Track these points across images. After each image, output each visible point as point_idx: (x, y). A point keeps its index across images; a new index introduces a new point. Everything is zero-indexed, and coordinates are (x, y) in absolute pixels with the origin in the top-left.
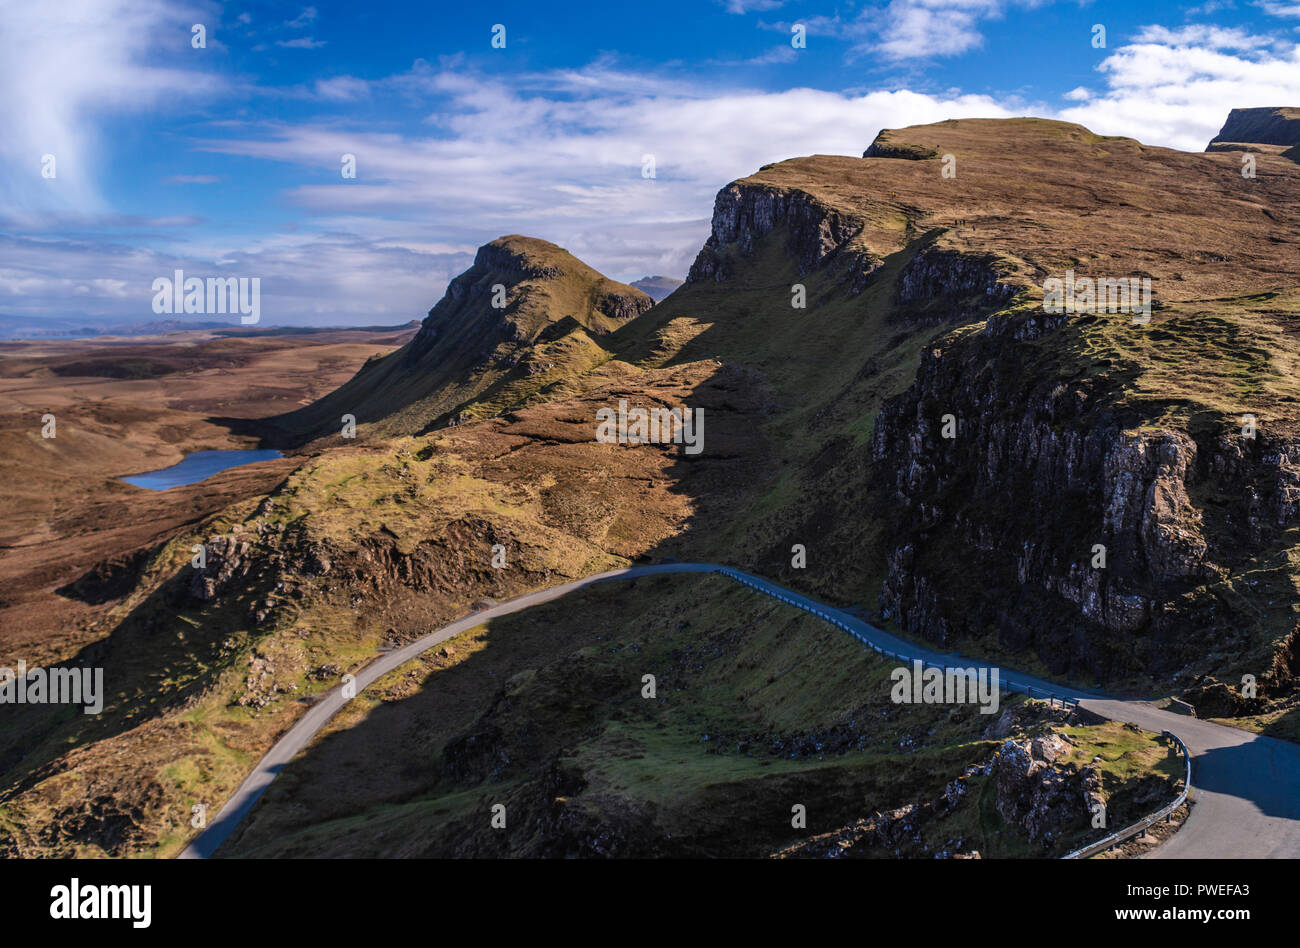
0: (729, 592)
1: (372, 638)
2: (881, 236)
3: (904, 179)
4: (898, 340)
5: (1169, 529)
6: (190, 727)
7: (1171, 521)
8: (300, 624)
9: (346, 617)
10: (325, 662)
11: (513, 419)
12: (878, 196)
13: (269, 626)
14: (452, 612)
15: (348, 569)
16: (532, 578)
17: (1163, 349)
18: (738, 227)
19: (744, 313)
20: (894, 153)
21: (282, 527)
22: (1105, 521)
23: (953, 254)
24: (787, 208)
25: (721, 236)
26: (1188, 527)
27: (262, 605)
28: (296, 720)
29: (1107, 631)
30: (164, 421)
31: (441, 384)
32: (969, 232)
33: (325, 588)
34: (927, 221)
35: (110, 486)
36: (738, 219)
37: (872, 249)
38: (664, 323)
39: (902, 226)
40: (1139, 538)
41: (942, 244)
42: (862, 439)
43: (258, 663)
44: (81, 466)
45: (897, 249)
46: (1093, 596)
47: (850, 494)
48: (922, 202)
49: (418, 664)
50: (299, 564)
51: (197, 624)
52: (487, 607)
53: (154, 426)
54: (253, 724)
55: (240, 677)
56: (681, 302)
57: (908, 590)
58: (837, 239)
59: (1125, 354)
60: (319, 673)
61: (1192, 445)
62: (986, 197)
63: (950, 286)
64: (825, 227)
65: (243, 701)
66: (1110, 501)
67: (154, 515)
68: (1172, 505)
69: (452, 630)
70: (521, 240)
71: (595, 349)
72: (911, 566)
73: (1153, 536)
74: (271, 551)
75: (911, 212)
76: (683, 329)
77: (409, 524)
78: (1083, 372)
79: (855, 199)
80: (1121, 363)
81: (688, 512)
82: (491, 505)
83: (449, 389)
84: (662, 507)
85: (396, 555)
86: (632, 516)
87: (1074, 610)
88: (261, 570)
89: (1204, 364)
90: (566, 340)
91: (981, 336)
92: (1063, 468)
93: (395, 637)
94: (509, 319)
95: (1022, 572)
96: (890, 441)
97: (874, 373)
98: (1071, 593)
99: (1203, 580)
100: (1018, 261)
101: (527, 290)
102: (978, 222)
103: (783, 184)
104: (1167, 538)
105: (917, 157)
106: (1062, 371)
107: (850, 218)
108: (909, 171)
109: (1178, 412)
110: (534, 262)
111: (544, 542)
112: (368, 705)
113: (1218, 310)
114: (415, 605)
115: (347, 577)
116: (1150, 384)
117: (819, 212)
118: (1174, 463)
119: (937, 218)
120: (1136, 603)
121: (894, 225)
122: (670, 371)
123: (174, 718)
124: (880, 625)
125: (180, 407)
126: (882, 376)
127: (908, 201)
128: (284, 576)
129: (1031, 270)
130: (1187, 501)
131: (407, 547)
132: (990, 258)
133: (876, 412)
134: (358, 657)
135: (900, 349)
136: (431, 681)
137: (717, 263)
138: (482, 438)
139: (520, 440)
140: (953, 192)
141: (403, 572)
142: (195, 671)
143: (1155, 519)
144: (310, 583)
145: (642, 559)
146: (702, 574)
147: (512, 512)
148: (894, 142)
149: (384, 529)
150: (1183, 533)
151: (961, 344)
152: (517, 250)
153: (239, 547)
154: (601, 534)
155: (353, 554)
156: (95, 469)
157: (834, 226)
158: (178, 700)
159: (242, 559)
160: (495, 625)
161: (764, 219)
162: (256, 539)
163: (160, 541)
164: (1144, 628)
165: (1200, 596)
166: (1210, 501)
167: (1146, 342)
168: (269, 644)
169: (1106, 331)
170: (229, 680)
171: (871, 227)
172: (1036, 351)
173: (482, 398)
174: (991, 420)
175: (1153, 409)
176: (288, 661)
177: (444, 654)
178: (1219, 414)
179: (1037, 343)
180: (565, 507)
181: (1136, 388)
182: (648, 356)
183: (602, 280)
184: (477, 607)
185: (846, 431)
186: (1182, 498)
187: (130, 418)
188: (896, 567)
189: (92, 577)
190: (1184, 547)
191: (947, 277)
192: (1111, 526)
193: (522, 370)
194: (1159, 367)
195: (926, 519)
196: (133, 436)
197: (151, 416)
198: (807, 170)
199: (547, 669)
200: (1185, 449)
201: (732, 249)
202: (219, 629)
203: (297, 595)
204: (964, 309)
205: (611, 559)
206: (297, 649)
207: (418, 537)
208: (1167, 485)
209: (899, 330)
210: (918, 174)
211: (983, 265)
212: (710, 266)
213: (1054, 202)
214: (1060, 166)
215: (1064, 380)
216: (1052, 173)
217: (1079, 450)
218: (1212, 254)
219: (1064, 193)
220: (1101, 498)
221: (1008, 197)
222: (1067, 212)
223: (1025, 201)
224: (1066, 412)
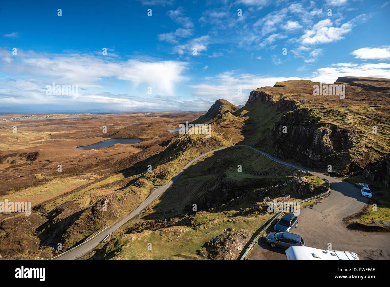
0: (250, 150)
1: (198, 153)
2: (276, 98)
3: (280, 90)
4: (278, 114)
5: (326, 144)
6: (173, 164)
7: (326, 143)
8: (189, 150)
9: (195, 150)
10: (192, 156)
11: (219, 124)
12: (275, 92)
13: (185, 150)
14: (210, 150)
15: (196, 144)
16: (221, 146)
17: (326, 115)
18: (253, 97)
19: (253, 110)
20: (278, 86)
21: (187, 137)
22: (314, 143)
23: (288, 101)
24: (261, 94)
25: (250, 99)
26: (330, 144)
27: (184, 148)
28: (187, 164)
29: (313, 160)
30: (173, 123)
31: (210, 119)
32: (291, 97)
33: (192, 146)
34: (283, 96)
35: (166, 131)
36: (253, 96)
37: (274, 100)
38: (242, 111)
39: (279, 97)
40: (320, 146)
41: (286, 99)
42: (271, 128)
43: (183, 155)
44: (163, 129)
45: (278, 100)
46: (311, 155)
47: (269, 136)
48: (283, 93)
49: (204, 157)
50: (189, 142)
51: (175, 150)
52: (214, 150)
53: (172, 124)
54: (182, 164)
55: (180, 157)
56: (244, 108)
57: (278, 151)
58: (268, 99)
59: (318, 116)
60: (191, 157)
61: (331, 131)
62: (294, 92)
63: (287, 106)
64: (267, 97)
65: (181, 160)
66: (315, 139)
67: (171, 135)
68: (327, 140)
69: (210, 152)
70: (222, 100)
71: (231, 115)
72: (279, 148)
73: (323, 145)
74: (186, 140)
75: (281, 95)
76: (244, 112)
77: (204, 138)
78: (310, 118)
79: (272, 93)
80: (317, 117)
81: (244, 138)
82: (216, 136)
83: (211, 120)
84: (240, 137)
85: (202, 142)
86: (235, 138)
87: (307, 157)
88: (184, 143)
89: (333, 117)
90: (227, 113)
91: (292, 113)
92: (306, 134)
93: (201, 153)
94: (220, 111)
95: (298, 150)
96: (276, 129)
97: (274, 119)
98: (307, 154)
99: (332, 154)
100: (299, 102)
101: (222, 107)
102: (292, 96)
103: (260, 91)
104: (326, 146)
105: (282, 86)
106: (306, 118)
107: (271, 96)
108: (281, 89)
109: (328, 125)
110: (223, 103)
111: (223, 141)
112: (197, 162)
113: (336, 109)
114: (204, 149)
115: (195, 144)
116: (323, 120)
117: (266, 95)
118: (327, 133)
119: (285, 95)
120: (319, 156)
121: (278, 97)
122: (242, 118)
123: (171, 162)
124: (273, 156)
125: (176, 121)
126: (275, 119)
127: (280, 93)
128: (187, 144)
129: (301, 103)
130: (329, 140)
131: (204, 141)
132: (294, 101)
133: (274, 124)
134: (196, 155)
135: (278, 115)
136: (206, 159)
137: (250, 103)
138: (215, 126)
139: (220, 127)
140: (288, 91)
141: (203, 144)
142: (175, 156)
143: (323, 143)
144: (190, 145)
145: (236, 144)
146: (245, 147)
147: (218, 137)
148: (278, 84)
149: (201, 138)
150: (329, 145)
151: (289, 114)
152: (221, 101)
153: (181, 140)
154: (231, 140)
155: (196, 141)
156: (164, 129)
157: (268, 97)
158: (172, 160)
159: (182, 141)
160: (216, 153)
161: (257, 96)
162: (184, 139)
163: (172, 139)
164: (321, 160)
165: (332, 156)
166: (334, 140)
167: (322, 114)
168: (184, 153)
169: (315, 112)
170: (179, 158)
171: (274, 97)
172: (302, 115)
173: (215, 121)
174: (293, 126)
175: (324, 124)
176: (187, 155)
177: (208, 156)
178: (336, 126)
179: (302, 114)
180: (226, 136)
181: (320, 121)
182: (239, 116)
183: (233, 105)
184: (213, 150)
185: (268, 127)
186: (329, 139)
187: (169, 123)
188: (276, 148)
189: (163, 143)
190: (329, 148)
191: (286, 104)
192: (315, 144)
193: (221, 117)
194: (325, 118)
195: (281, 141)
196: (169, 125)
197: (172, 122)
198: (264, 89)
199: (222, 159)
200: (329, 131)
201: (252, 101)
202: (178, 151)
203: (189, 147)
204: (289, 109)
205: (232, 144)
206: (188, 154)
207: (205, 140)
208: (326, 137)
209: (278, 112)
210: (282, 89)
211: (293, 102)
212: (249, 103)
213: (306, 93)
214: (307, 87)
215: (307, 120)
216: (305, 88)
217: (309, 131)
218: (334, 101)
219: (307, 91)
220: (313, 139)
221: (297, 92)
222: (308, 94)
223: (300, 93)
224: (307, 125)
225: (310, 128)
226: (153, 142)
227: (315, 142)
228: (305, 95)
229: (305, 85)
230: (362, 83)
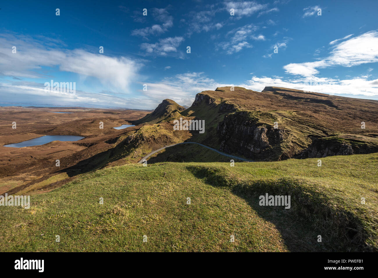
0: (198, 146)
1: (151, 150)
2: (218, 101)
3: (221, 94)
4: (220, 115)
5: (264, 140)
6: (126, 160)
7: (264, 139)
8: (141, 147)
9: (147, 147)
10: (144, 152)
11: (169, 122)
12: (217, 96)
13: (137, 147)
14: (161, 147)
15: (148, 140)
16: (172, 143)
17: (262, 117)
18: (199, 99)
19: (199, 110)
20: (219, 91)
21: (139, 134)
22: (254, 139)
23: (228, 104)
24: (205, 97)
25: (196, 100)
26: (266, 140)
27: (136, 145)
28: (141, 160)
29: (255, 153)
30: (119, 120)
31: (157, 118)
32: (230, 101)
33: (145, 143)
34: (224, 100)
35: (112, 128)
36: (199, 98)
37: (216, 103)
38: (189, 111)
39: (220, 100)
40: (259, 141)
41: (226, 103)
42: (215, 127)
43: (136, 152)
44: (107, 126)
45: (220, 103)
46: (252, 148)
47: (214, 134)
48: (223, 97)
49: (157, 153)
50: (141, 139)
51: (127, 147)
52: (166, 146)
53: (118, 121)
54: (135, 160)
55: (133, 154)
56: (190, 109)
57: (224, 146)
58: (212, 101)
59: (256, 117)
60: (144, 154)
61: (267, 129)
62: (232, 97)
63: (227, 108)
64: (210, 100)
65: (133, 157)
66: (255, 136)
67: (118, 132)
68: (264, 137)
69: (161, 149)
70: (169, 100)
71: (179, 114)
72: (225, 143)
73: (261, 141)
74: (138, 137)
75: (222, 98)
76: (191, 112)
77: (156, 135)
78: (250, 119)
79: (214, 96)
80: (256, 118)
81: (192, 135)
82: (167, 133)
84: (189, 135)
85: (154, 139)
86: (185, 136)
87: (249, 150)
88: (136, 140)
89: (267, 119)
90: (176, 113)
91: (234, 114)
92: (247, 132)
93: (154, 150)
94: (167, 110)
95: (241, 145)
96: (220, 128)
97: (217, 119)
98: (249, 148)
99: (268, 147)
100: (237, 105)
101: (169, 106)
102: (231, 100)
103: (205, 94)
104: (263, 141)
105: (222, 91)
106: (247, 119)
107: (214, 99)
108: (221, 93)
109: (265, 125)
110: (170, 103)
111: (173, 138)
112: (150, 158)
113: (269, 112)
114: (156, 145)
115: (148, 141)
116: (260, 121)
117: (209, 98)
118: (264, 131)
119: (225, 99)
120: (259, 149)
121: (219, 100)
122: (189, 117)
123: (124, 159)
124: (220, 151)
125: (121, 119)
126: (218, 119)
127: (221, 97)
128: (139, 141)
129: (239, 107)
130: (266, 137)
131: (156, 138)
132: (233, 105)
133: (218, 124)
134: (149, 152)
135: (220, 116)
136: (158, 155)
137: (196, 104)
138: (165, 124)
139: (170, 125)
140: (227, 96)
141: (155, 141)
142: (126, 153)
143: (262, 139)
144: (143, 142)
145: (186, 141)
146: (194, 144)
147: (169, 134)
148: (219, 89)
149: (153, 135)
150: (265, 141)
151: (231, 115)
152: (168, 101)
153: (133, 137)
154: (181, 138)
155: (149, 138)
156: (109, 126)
157: (211, 100)
158: (124, 157)
159: (134, 138)
160: (166, 149)
161: (202, 98)
162: (136, 136)
163: (120, 136)
164: (260, 153)
165: (268, 149)
166: (269, 137)
167: (259, 116)
168: (137, 150)
169: (253, 114)
170: (132, 154)
171: (216, 100)
172: (242, 117)
173: (164, 120)
174: (236, 125)
175: (261, 124)
176: (140, 152)
177: (160, 152)
178: (271, 125)
179: (243, 115)
180: (176, 134)
181: (258, 122)
182: (186, 115)
183: (179, 105)
184: (164, 146)
185: (213, 126)
186: (265, 136)
187: (114, 120)
188: (223, 144)
189: (110, 140)
190: (266, 143)
191: (227, 107)
192: (255, 139)
193: (170, 116)
194: (261, 119)
195: (227, 138)
196: (115, 122)
197: (117, 120)
198: (208, 92)
199: (175, 155)
200: (266, 130)
201: (198, 102)
202: (130, 147)
203: (141, 143)
204: (229, 111)
205: (182, 141)
206: (141, 150)
207: (157, 137)
208: (263, 134)
209: (220, 114)
210: (223, 94)
211: (232, 106)
212: (195, 104)
213: (241, 98)
214: (242, 93)
215: (247, 120)
216: (240, 94)
217: (250, 129)
218: (263, 106)
219: (242, 97)
220: (253, 135)
221: (235, 97)
222: (243, 99)
223: (237, 97)
224: (248, 124)
225: (251, 127)
226: (98, 139)
227: (256, 139)
228: (241, 100)
229: (240, 92)
230: (283, 92)
